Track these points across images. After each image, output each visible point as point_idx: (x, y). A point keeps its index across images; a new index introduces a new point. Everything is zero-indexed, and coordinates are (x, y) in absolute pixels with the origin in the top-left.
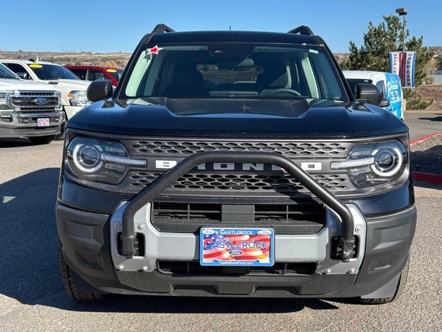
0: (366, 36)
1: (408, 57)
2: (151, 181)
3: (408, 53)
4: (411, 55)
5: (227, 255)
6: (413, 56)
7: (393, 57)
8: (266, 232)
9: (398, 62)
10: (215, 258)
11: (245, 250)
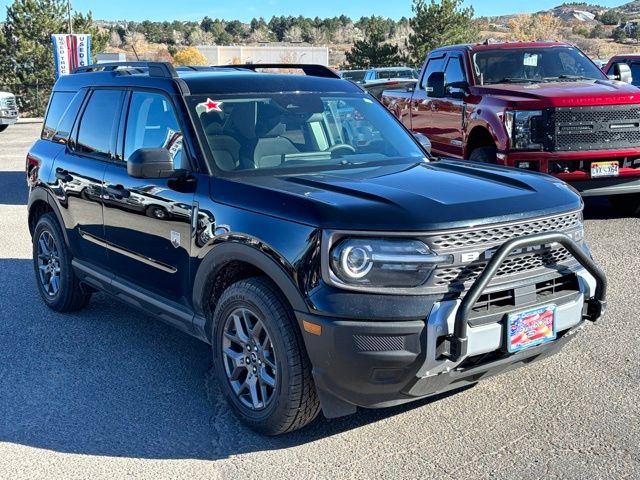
0: (10, 10)
1: (79, 42)
2: (455, 276)
3: (78, 36)
4: (83, 39)
5: (525, 337)
6: (85, 40)
7: (58, 42)
8: (550, 307)
9: (66, 49)
10: (518, 343)
11: (536, 329)
